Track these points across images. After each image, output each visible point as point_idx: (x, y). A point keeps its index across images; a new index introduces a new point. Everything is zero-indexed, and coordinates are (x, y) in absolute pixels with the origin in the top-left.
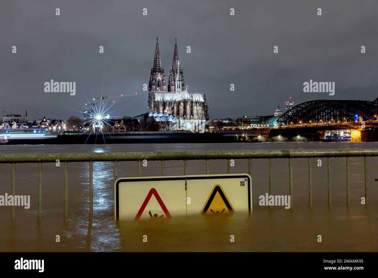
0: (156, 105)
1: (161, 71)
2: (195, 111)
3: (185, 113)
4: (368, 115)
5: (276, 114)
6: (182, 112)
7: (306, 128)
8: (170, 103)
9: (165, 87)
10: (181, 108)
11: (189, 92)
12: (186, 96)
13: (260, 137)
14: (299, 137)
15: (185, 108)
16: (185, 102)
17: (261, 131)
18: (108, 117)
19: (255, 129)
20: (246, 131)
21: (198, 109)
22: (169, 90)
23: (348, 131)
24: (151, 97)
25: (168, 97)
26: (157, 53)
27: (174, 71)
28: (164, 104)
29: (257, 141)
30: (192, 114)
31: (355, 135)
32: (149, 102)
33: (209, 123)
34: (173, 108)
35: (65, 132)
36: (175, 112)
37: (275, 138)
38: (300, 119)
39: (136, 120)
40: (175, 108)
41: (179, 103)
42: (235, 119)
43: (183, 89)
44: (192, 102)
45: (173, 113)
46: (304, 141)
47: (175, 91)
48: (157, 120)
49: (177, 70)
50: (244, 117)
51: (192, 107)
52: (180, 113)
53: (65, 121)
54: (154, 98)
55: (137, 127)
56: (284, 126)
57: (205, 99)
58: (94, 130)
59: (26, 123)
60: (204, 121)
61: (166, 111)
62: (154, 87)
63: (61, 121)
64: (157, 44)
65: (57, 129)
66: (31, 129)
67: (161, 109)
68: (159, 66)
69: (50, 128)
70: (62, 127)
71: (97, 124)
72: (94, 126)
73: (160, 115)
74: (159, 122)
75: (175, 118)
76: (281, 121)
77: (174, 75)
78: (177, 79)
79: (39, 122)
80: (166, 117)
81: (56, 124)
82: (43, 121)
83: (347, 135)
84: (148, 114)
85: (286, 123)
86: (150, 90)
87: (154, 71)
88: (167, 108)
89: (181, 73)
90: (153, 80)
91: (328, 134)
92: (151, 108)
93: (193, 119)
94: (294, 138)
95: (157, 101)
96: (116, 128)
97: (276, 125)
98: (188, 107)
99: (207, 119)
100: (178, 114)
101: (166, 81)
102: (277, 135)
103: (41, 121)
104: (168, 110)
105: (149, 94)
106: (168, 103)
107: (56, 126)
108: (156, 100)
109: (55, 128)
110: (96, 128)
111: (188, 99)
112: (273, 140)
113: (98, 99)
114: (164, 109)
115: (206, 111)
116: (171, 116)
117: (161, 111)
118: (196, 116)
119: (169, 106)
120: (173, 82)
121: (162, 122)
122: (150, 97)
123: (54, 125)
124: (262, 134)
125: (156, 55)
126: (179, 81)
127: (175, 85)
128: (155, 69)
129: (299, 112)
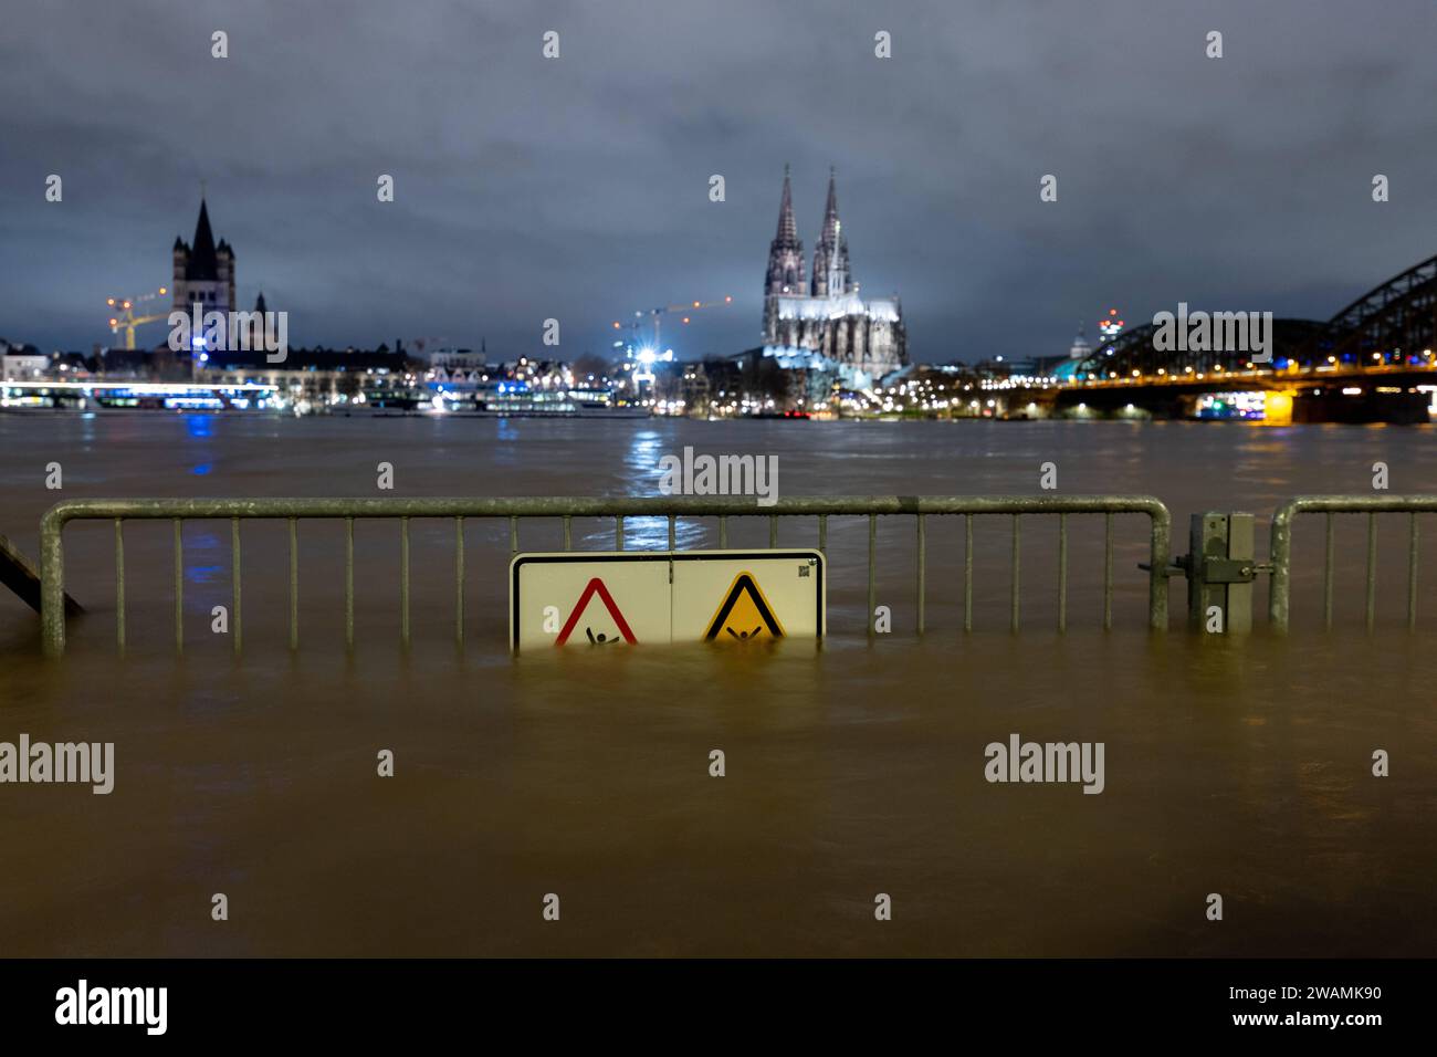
0: (783, 328)
1: (796, 248)
2: (874, 344)
3: (850, 348)
4: (1312, 356)
5: (1076, 352)
6: (842, 345)
7: (1150, 388)
8: (816, 324)
9: (805, 286)
10: (842, 335)
11: (863, 297)
12: (856, 308)
13: (1032, 409)
14: (1130, 409)
15: (851, 335)
16: (851, 321)
17: (1035, 395)
18: (668, 356)
19: (1020, 388)
20: (997, 393)
21: (882, 339)
22: (814, 292)
23: (1261, 395)
24: (771, 308)
25: (811, 310)
26: (787, 202)
27: (826, 247)
28: (802, 327)
29: (1025, 417)
30: (867, 349)
31: (1276, 405)
32: (766, 321)
33: (908, 374)
34: (822, 337)
35: (569, 390)
36: (828, 344)
37: (1071, 411)
38: (1135, 366)
39: (734, 365)
40: (828, 335)
41: (837, 323)
42: (973, 363)
43: (847, 291)
44: (868, 322)
45: (822, 348)
46: (1143, 419)
47: (827, 293)
48: (784, 364)
49: (833, 243)
50: (995, 358)
51: (867, 334)
52: (839, 347)
53: (571, 364)
54: (777, 312)
55: (736, 380)
56: (1093, 381)
57: (900, 315)
58: (636, 387)
59: (483, 369)
60: (898, 367)
61: (804, 343)
62: (777, 284)
63: (560, 366)
64: (787, 180)
65: (552, 383)
66: (494, 382)
67: (794, 337)
68: (791, 235)
69: (536, 380)
70: (562, 379)
71: (642, 372)
72: (636, 378)
73: (792, 352)
74: (787, 370)
75: (828, 360)
76: (1087, 371)
77: (827, 256)
78: (834, 266)
79: (510, 366)
80: (805, 357)
81: (549, 371)
82: (520, 364)
83: (1257, 406)
84: (761, 350)
85: (1098, 372)
86: (767, 293)
87: (779, 246)
88: (808, 336)
89: (843, 250)
90: (775, 268)
91: (1208, 402)
92: (769, 335)
93: (870, 362)
94: (1119, 412)
95: (785, 319)
96: (686, 382)
97: (1072, 380)
98: (858, 335)
99: (904, 364)
100: (834, 350)
101: (806, 272)
102: (1077, 403)
103: (515, 364)
104: (809, 341)
105: (766, 301)
106: (810, 324)
107: (550, 375)
108: (781, 316)
109: (546, 380)
110: (641, 383)
111: (860, 316)
112: (1066, 417)
113: (647, 313)
114: (801, 337)
115: (901, 345)
116: (817, 355)
117: (794, 343)
118: (876, 356)
119: (813, 331)
120: (822, 274)
121: (795, 370)
122: (767, 309)
123: (545, 375)
124: (1038, 402)
125: (783, 208)
126: (838, 269)
127: (827, 281)
128: (781, 242)
129: (1132, 347)
